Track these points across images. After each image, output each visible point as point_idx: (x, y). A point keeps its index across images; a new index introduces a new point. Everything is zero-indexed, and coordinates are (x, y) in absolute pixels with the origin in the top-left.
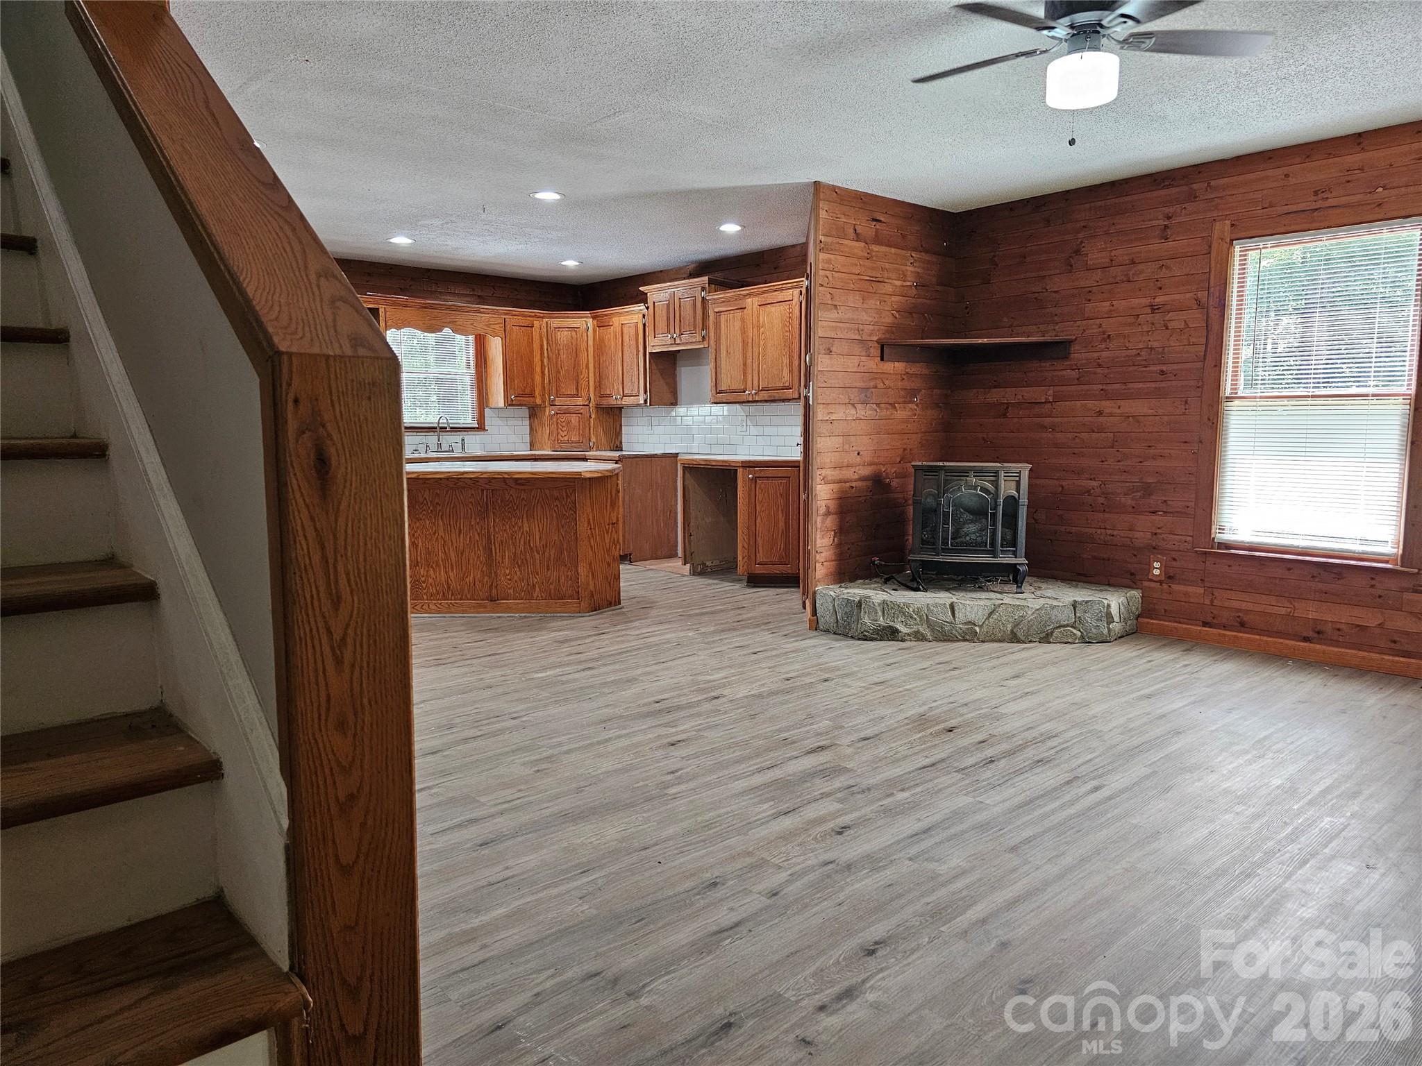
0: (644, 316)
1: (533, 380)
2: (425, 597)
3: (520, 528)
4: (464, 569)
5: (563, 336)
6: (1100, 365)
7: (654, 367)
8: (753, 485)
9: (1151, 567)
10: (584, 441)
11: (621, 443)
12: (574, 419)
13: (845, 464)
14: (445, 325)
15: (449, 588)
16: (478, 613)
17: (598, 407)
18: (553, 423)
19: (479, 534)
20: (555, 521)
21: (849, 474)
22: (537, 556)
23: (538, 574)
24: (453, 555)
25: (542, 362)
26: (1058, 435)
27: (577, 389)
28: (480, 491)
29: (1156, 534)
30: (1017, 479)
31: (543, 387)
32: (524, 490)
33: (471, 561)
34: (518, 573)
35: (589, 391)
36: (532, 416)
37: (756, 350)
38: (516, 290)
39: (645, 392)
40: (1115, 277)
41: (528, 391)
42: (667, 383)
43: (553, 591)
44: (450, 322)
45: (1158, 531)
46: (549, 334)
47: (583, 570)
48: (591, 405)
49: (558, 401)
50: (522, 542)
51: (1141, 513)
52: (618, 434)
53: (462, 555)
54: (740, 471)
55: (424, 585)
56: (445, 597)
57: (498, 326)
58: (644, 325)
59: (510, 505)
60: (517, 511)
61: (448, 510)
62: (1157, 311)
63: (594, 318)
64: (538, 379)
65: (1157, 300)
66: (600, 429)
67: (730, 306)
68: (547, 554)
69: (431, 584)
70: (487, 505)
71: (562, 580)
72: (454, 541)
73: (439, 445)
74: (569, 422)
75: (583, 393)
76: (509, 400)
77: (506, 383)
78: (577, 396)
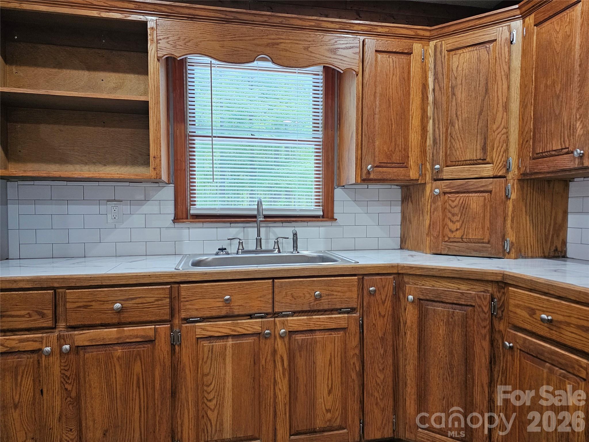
1: (406, 139)
5: (464, 60)
10: (493, 241)
11: (564, 244)
12: (475, 201)
14: (259, 49)
17: (523, 179)
18: (435, 209)
25: (424, 111)
27: (484, 149)
31: (423, 152)
35: (507, 150)
36: (406, 199)
41: (396, 158)
44: (268, 45)
46: (439, 63)
48: (510, 176)
49: (448, 172)
52: (560, 227)
57: (351, 51)
64: (414, 138)
66: (526, 221)
73: (259, 241)
74: (464, 207)
75: (495, 155)
76: (365, 172)
77: (360, 146)
78: (484, 161)
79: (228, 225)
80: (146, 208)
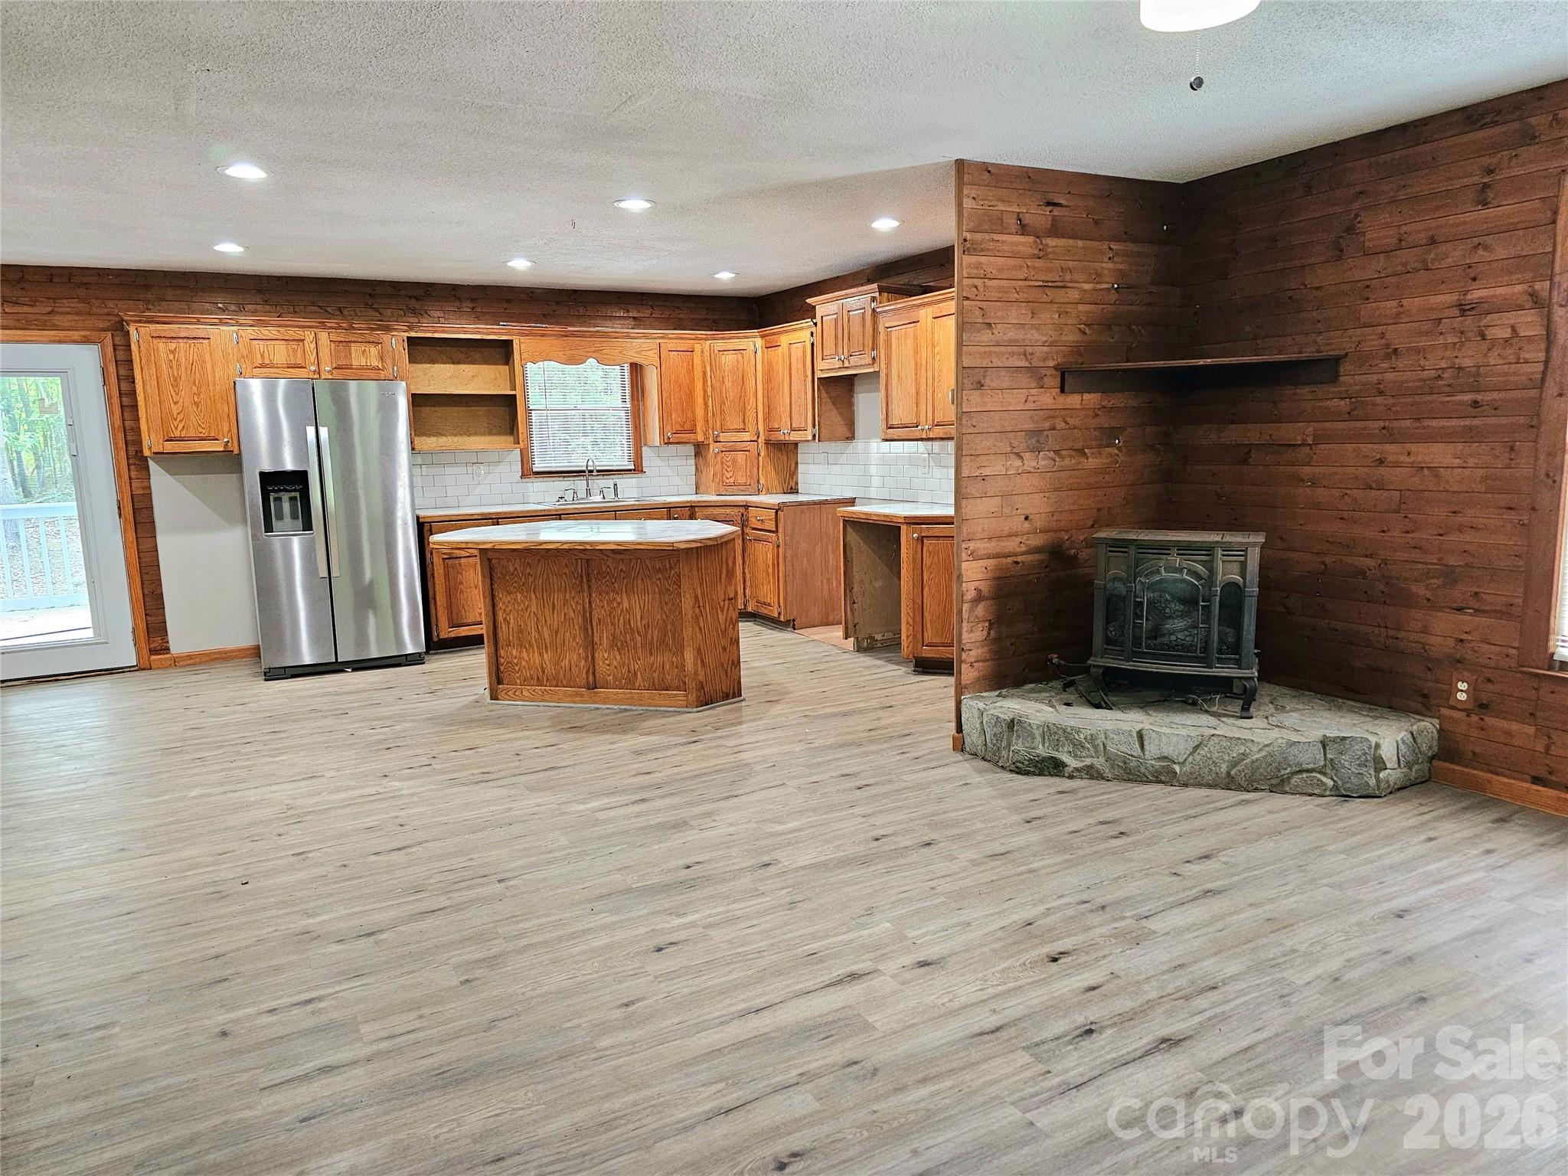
0: (812, 334)
1: (693, 413)
2: (518, 681)
3: (619, 603)
4: (559, 651)
5: (728, 359)
6: (1381, 393)
7: (824, 394)
8: (919, 547)
9: (1453, 690)
10: (752, 483)
11: (797, 484)
12: (741, 457)
13: (1005, 533)
14: (588, 354)
15: (544, 672)
16: (575, 702)
17: (767, 443)
18: (716, 463)
19: (574, 612)
20: (657, 596)
21: (1011, 545)
22: (639, 638)
23: (639, 659)
24: (546, 634)
25: (705, 391)
26: (1320, 491)
27: (744, 422)
28: (574, 561)
29: (1461, 641)
30: (1242, 558)
31: (707, 421)
32: (623, 560)
33: (567, 642)
34: (618, 657)
35: (757, 423)
36: (697, 454)
37: (930, 373)
38: (678, 308)
39: (814, 426)
40: (1405, 265)
41: (687, 426)
42: (841, 414)
43: (656, 680)
44: (594, 351)
45: (1464, 637)
46: (713, 359)
47: (689, 656)
48: (760, 441)
49: (723, 437)
50: (621, 621)
51: (1441, 609)
52: (793, 473)
53: (556, 635)
54: (904, 528)
55: (517, 668)
56: (540, 683)
57: (651, 352)
58: (813, 344)
59: (608, 578)
60: (616, 585)
61: (541, 581)
62: (1468, 313)
63: (763, 337)
64: (699, 411)
65: (1469, 297)
66: (771, 468)
67: (902, 320)
68: (649, 636)
69: (524, 667)
70: (582, 576)
71: (667, 666)
72: (548, 618)
73: (588, 489)
74: (734, 461)
75: (751, 426)
76: (666, 437)
77: (662, 419)
78: (744, 430)
79: (562, 479)
80: (500, 468)
